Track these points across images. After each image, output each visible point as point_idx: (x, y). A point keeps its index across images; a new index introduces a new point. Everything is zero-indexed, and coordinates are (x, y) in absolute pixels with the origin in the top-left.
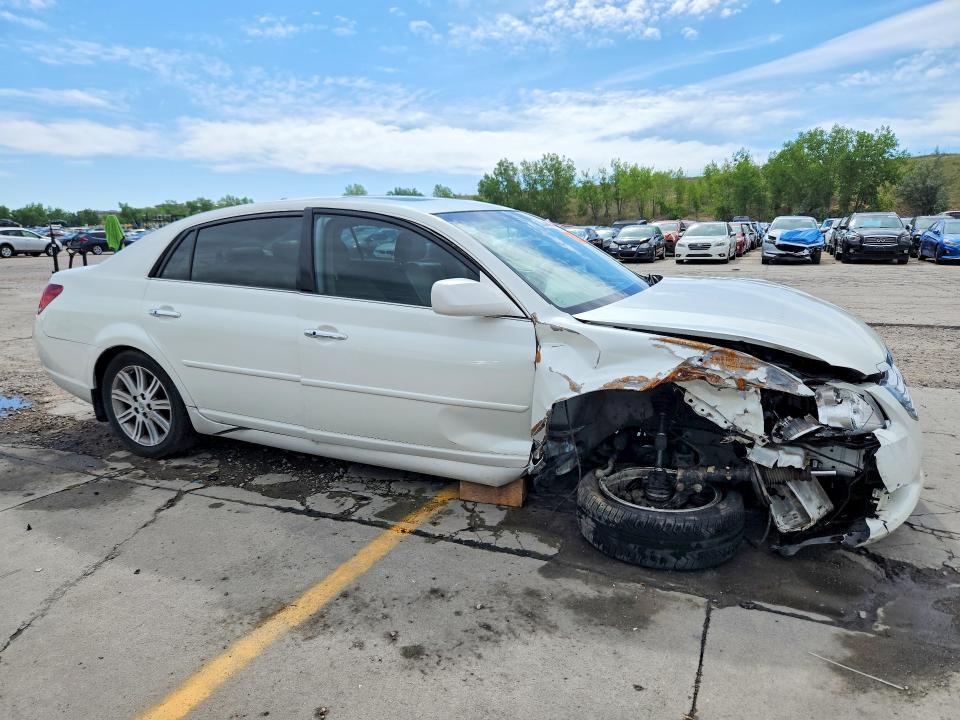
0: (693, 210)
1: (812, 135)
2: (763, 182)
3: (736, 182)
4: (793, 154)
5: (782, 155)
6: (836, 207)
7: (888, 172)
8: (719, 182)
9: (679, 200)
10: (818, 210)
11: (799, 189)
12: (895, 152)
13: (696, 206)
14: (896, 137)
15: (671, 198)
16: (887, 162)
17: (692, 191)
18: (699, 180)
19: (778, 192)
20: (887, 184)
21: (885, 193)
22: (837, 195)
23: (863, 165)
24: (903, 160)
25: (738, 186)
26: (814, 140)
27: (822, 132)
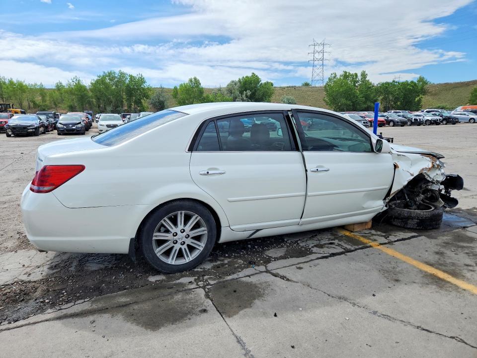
0: (54, 106)
1: (110, 74)
2: (90, 94)
3: (76, 93)
4: (102, 81)
5: (97, 81)
6: (126, 108)
7: (145, 93)
8: (66, 92)
9: (44, 100)
10: (119, 109)
11: (109, 99)
12: (146, 85)
13: (55, 104)
14: (145, 79)
15: (38, 99)
16: (144, 89)
17: (51, 96)
18: (54, 90)
19: (98, 99)
20: (145, 98)
21: (145, 103)
22: (125, 103)
23: (134, 89)
24: (149, 89)
25: (77, 95)
26: (110, 75)
27: (114, 72)
